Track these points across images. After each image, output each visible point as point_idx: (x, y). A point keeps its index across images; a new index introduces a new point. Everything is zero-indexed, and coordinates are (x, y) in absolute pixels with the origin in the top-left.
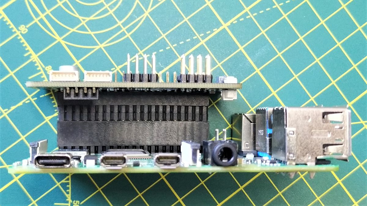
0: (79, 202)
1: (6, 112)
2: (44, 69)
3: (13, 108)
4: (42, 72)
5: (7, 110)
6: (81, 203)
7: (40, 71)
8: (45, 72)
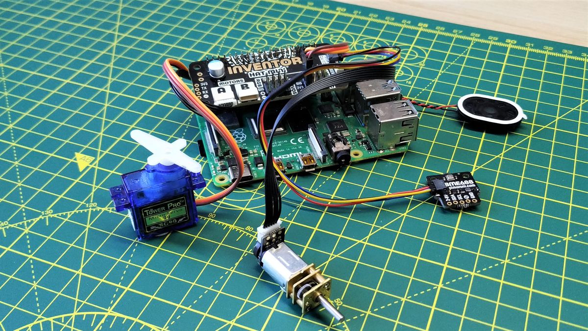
0: (339, 299)
1: (232, 269)
2: (245, 230)
3: (237, 264)
4: (245, 232)
5: (232, 267)
6: (342, 299)
7: (242, 233)
8: (247, 231)
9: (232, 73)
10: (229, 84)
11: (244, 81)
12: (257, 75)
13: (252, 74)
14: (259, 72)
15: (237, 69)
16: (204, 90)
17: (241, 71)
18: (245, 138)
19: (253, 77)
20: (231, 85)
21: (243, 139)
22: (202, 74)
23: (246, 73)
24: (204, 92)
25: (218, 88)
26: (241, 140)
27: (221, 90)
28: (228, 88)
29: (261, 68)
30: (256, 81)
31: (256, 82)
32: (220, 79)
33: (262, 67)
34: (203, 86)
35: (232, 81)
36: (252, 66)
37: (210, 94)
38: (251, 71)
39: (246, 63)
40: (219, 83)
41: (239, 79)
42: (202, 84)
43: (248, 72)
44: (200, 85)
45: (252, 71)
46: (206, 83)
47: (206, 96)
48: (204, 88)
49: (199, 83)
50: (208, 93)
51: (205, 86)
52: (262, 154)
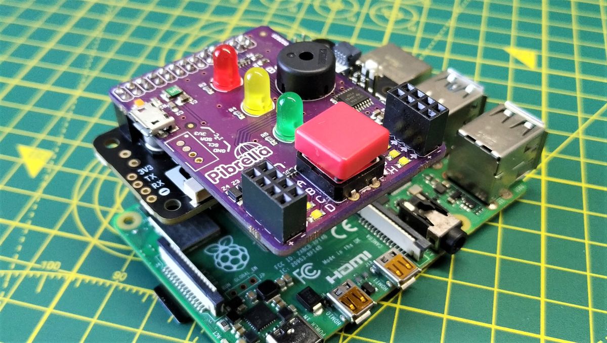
16: (152, 182)
18: (246, 253)
21: (244, 258)
22: (129, 153)
24: (155, 186)
25: (178, 168)
26: (242, 262)
34: (146, 174)
37: (169, 184)
42: (142, 171)
44: (138, 173)
46: (148, 166)
47: (165, 192)
48: (150, 178)
49: (134, 170)
50: (164, 184)
51: (150, 173)
52: (300, 278)
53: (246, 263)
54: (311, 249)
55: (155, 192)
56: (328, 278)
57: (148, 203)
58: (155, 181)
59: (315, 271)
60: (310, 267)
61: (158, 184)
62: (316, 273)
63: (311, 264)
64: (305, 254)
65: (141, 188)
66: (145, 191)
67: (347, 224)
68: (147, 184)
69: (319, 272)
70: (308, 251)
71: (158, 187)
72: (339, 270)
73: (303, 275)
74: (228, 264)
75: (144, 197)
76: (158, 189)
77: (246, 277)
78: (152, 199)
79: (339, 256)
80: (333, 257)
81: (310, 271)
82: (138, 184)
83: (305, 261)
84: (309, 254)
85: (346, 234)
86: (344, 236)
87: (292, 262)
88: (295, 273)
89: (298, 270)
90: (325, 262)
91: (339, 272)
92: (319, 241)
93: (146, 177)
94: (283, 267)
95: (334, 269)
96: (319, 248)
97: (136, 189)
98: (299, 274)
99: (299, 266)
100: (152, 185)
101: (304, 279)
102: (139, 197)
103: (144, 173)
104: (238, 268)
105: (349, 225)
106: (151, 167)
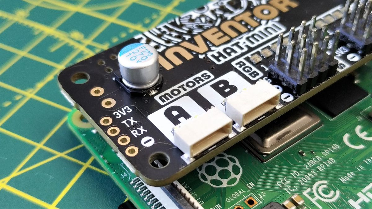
9: (172, 67)
10: (183, 92)
11: (212, 77)
12: (229, 54)
13: (217, 55)
14: (229, 45)
15: (177, 54)
16: (132, 128)
17: (189, 57)
18: (238, 164)
19: (223, 61)
20: (187, 94)
21: (236, 170)
22: (102, 90)
23: (201, 57)
24: (135, 133)
25: (163, 110)
27: (175, 113)
28: (187, 104)
29: (226, 38)
30: (237, 67)
31: (241, 70)
32: (155, 87)
33: (225, 34)
34: (124, 117)
35: (184, 83)
36: (205, 40)
37: (153, 131)
38: (210, 50)
39: (187, 37)
40: (157, 98)
41: (199, 75)
42: (118, 114)
43: (205, 53)
44: (114, 117)
45: (212, 48)
46: (125, 108)
47: (148, 142)
48: (129, 123)
49: (109, 112)
50: (146, 131)
51: (128, 116)
52: (313, 201)
53: (238, 177)
54: (321, 163)
55: (136, 141)
56: (351, 202)
57: (128, 158)
58: (135, 126)
59: (332, 192)
60: (325, 186)
61: (139, 132)
62: (335, 195)
63: (326, 182)
64: (314, 168)
65: (117, 137)
66: (124, 140)
67: (362, 131)
68: (125, 131)
69: (338, 192)
70: (318, 165)
71: (140, 135)
72: (364, 190)
73: (318, 197)
74: (216, 177)
75: (122, 149)
76: (140, 138)
77: (241, 197)
78: (132, 151)
79: (359, 172)
80: (352, 173)
81: (326, 192)
82: (114, 131)
83: (315, 178)
84: (320, 169)
85: (364, 144)
86: (361, 147)
87: (299, 178)
88: (305, 193)
89: (309, 190)
90: (343, 180)
91: (364, 194)
92: (331, 152)
93: (124, 122)
94: (288, 184)
95: (356, 189)
96: (331, 161)
97: (110, 137)
98: (311, 194)
99: (310, 184)
100: (132, 132)
101: (319, 201)
102: (115, 148)
103: (120, 116)
104: (228, 183)
105: (365, 133)
106: (129, 108)
